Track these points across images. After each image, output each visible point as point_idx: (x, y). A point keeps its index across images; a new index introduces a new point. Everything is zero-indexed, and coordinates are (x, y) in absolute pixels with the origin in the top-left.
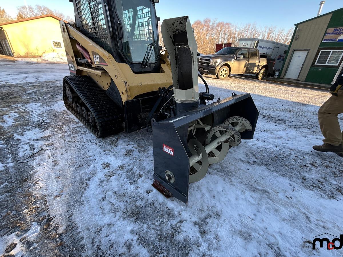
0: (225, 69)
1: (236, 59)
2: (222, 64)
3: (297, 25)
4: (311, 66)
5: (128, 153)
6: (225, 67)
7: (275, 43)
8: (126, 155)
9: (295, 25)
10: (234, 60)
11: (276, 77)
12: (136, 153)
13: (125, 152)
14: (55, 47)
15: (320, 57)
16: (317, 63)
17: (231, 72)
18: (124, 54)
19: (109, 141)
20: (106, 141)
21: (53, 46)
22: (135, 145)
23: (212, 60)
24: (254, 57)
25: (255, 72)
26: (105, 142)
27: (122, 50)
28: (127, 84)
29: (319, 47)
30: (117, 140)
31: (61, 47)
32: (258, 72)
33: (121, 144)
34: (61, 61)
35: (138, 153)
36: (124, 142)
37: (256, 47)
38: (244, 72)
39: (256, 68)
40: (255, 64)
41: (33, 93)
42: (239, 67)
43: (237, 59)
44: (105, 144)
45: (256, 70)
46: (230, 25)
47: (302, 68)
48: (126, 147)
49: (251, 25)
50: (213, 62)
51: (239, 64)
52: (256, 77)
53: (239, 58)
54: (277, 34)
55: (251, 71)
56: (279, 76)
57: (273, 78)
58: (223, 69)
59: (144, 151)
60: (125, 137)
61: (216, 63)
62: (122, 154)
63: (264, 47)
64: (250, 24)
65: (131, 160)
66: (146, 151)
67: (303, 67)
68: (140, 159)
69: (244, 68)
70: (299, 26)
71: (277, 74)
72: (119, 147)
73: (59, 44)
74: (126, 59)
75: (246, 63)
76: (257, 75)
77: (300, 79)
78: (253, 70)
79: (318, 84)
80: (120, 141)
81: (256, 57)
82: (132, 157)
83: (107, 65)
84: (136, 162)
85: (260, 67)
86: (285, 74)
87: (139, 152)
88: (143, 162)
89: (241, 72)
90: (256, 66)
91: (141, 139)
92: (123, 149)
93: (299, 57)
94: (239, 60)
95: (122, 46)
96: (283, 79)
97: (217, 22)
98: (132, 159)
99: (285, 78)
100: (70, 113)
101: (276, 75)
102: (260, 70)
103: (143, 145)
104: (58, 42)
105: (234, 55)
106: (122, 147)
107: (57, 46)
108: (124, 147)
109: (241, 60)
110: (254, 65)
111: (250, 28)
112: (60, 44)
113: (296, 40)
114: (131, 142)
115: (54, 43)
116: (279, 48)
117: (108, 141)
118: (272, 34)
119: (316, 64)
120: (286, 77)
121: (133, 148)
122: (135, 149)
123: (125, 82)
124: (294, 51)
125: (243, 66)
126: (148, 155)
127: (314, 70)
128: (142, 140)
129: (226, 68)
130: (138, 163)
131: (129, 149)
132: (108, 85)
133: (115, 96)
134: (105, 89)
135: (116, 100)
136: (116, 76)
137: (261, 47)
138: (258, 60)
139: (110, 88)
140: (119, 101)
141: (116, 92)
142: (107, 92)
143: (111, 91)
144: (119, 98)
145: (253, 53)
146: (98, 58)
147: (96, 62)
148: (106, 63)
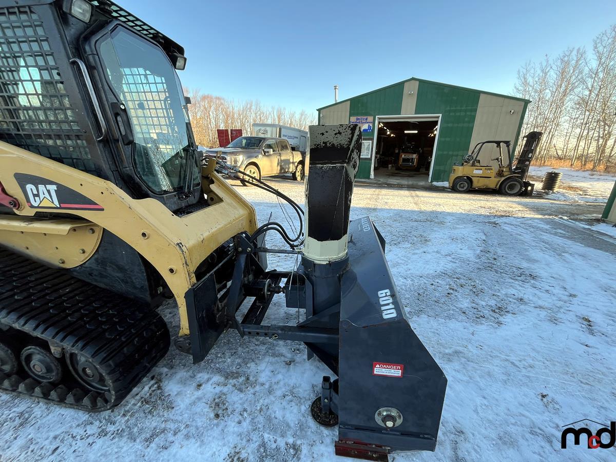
0: (253, 171)
1: (263, 154)
2: (246, 163)
3: (319, 110)
5: (219, 408)
6: (251, 168)
7: (300, 131)
8: (217, 416)
9: (317, 110)
10: (261, 155)
12: (235, 399)
13: (206, 410)
17: (262, 174)
18: (141, 176)
19: (139, 404)
20: (127, 408)
22: (217, 378)
23: (228, 158)
24: (285, 151)
25: (291, 170)
26: (128, 411)
27: (136, 168)
28: (184, 248)
30: (159, 388)
32: (295, 171)
33: (178, 394)
35: (242, 395)
36: (183, 382)
37: (280, 136)
38: (279, 172)
39: (291, 165)
40: (289, 160)
42: (271, 166)
43: (265, 154)
44: (133, 421)
45: (292, 168)
46: (222, 101)
48: (199, 393)
49: (254, 103)
50: (231, 160)
51: (271, 162)
52: (294, 178)
53: (268, 152)
54: (288, 117)
55: (287, 171)
58: (249, 171)
59: (248, 382)
60: (173, 371)
61: (236, 161)
62: (204, 420)
64: (252, 102)
65: (239, 423)
66: (251, 378)
68: (258, 408)
69: (278, 166)
70: (321, 111)
72: (182, 404)
74: (149, 187)
75: (278, 160)
76: (294, 174)
78: (289, 168)
79: (360, 180)
80: (171, 387)
81: (287, 150)
82: (236, 414)
83: (103, 210)
84: (256, 420)
85: (296, 164)
87: (241, 390)
88: (270, 411)
89: (275, 172)
90: (291, 163)
91: (217, 357)
92: (194, 403)
94: (268, 156)
95: (135, 160)
97: (201, 94)
98: (240, 417)
102: (297, 167)
103: (234, 369)
105: (259, 149)
106: (187, 401)
108: (193, 398)
109: (270, 155)
110: (287, 162)
111: (253, 107)
114: (200, 375)
117: (135, 405)
118: (283, 117)
121: (218, 389)
122: (225, 390)
123: (178, 244)
125: (276, 164)
126: (267, 386)
128: (221, 357)
129: (253, 169)
130: (261, 419)
131: (210, 396)
132: (86, 255)
133: (117, 279)
134: (69, 265)
135: (121, 287)
136: (144, 235)
137: (286, 136)
138: (291, 154)
139: (94, 261)
140: (138, 286)
141: (121, 269)
142: (79, 273)
143: (97, 267)
144: (134, 281)
145: (283, 145)
146: (49, 191)
147: (41, 202)
148: (96, 204)
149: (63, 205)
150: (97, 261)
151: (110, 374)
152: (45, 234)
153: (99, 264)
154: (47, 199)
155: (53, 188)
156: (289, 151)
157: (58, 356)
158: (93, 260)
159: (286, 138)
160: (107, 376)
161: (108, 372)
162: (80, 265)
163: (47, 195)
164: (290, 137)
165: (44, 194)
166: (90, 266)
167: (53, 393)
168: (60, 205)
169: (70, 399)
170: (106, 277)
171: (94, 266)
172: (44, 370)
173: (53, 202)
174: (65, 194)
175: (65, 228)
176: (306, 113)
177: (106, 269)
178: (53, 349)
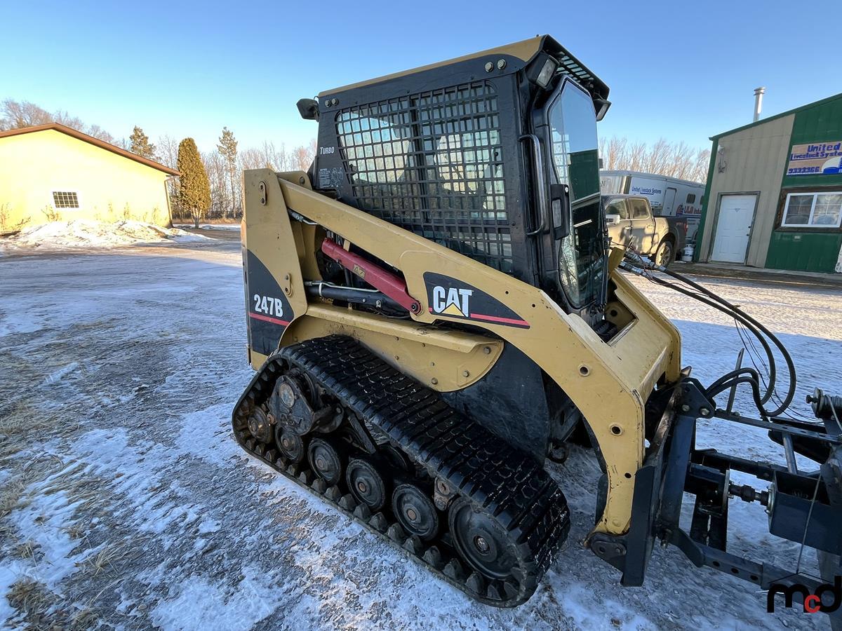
3: (716, 140)
4: (773, 231)
7: (666, 179)
9: (710, 139)
11: (689, 259)
14: (59, 207)
15: (789, 207)
16: (786, 223)
21: (54, 205)
22: (643, 621)
24: (640, 216)
25: (645, 250)
29: (783, 185)
30: (552, 599)
31: (77, 206)
32: (654, 251)
33: (585, 622)
34: (81, 244)
37: (627, 190)
41: (67, 383)
45: (648, 247)
47: (750, 236)
53: (611, 220)
56: (695, 258)
57: (681, 262)
60: (563, 578)
63: (644, 190)
67: (752, 231)
70: (720, 140)
71: (689, 251)
73: (70, 198)
74: (568, 296)
77: (751, 262)
78: (641, 246)
81: (645, 216)
83: (528, 327)
86: (710, 252)
93: (736, 209)
96: (706, 263)
99: (712, 261)
100: (268, 469)
101: (687, 255)
102: (659, 247)
104: (70, 194)
107: (66, 202)
112: (75, 198)
113: (721, 170)
114: (609, 603)
115: (55, 197)
116: (676, 189)
119: (783, 225)
120: (714, 257)
123: (634, 392)
124: (722, 196)
127: (784, 238)
132: (470, 379)
133: (502, 419)
134: (442, 388)
135: (506, 432)
136: (584, 370)
137: (638, 190)
138: (652, 224)
139: (476, 389)
140: (530, 436)
141: (511, 407)
142: (451, 400)
143: (479, 397)
144: (527, 428)
145: (639, 207)
146: (460, 297)
147: (446, 308)
148: (520, 319)
149: (472, 315)
150: (481, 391)
151: (526, 562)
152: (424, 345)
153: (481, 394)
154: (455, 306)
155: (466, 293)
156: (649, 217)
157: (441, 508)
158: (474, 388)
159: (638, 194)
160: (522, 562)
161: (524, 557)
162: (457, 392)
163: (457, 301)
164: (647, 191)
165: (453, 299)
166: (469, 394)
167: (428, 553)
168: (469, 315)
169: (450, 569)
170: (486, 413)
171: (474, 396)
172: (419, 520)
173: (461, 311)
174: (482, 302)
175: (468, 344)
176: (667, 144)
177: (490, 403)
178: (437, 497)
